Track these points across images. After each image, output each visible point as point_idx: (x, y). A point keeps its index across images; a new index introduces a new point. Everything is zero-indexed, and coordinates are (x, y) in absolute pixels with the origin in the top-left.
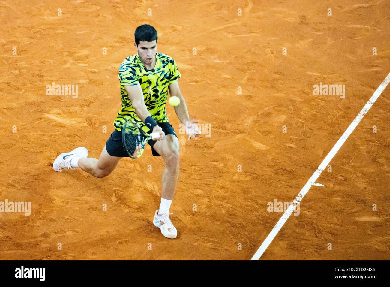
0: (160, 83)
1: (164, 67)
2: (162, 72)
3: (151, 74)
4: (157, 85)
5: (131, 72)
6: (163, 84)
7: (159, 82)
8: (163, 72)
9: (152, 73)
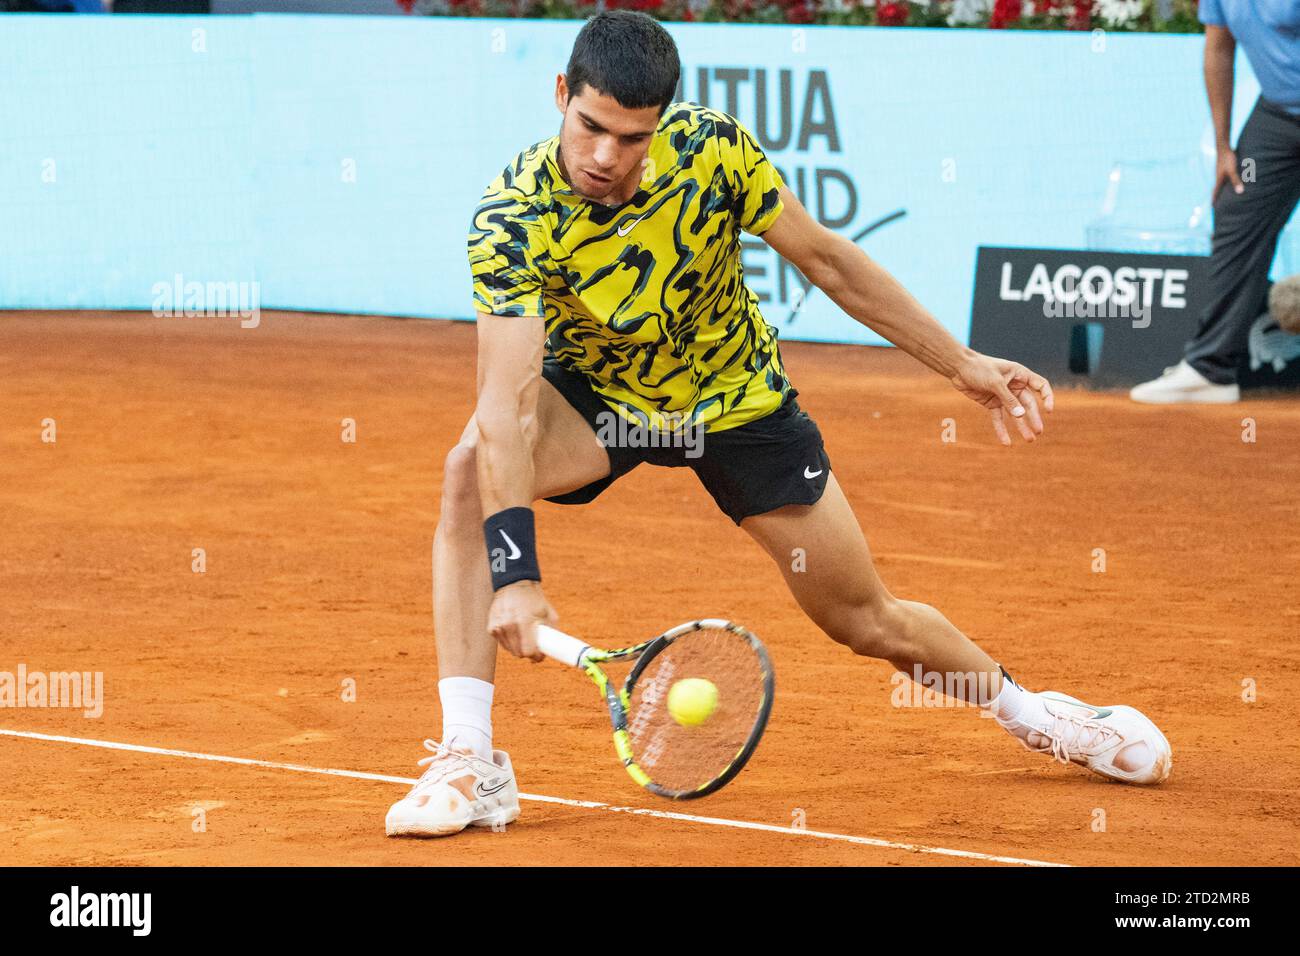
0: (695, 243)
1: (687, 163)
2: (684, 190)
3: (635, 217)
4: (683, 253)
5: (500, 249)
6: (710, 241)
7: (687, 238)
8: (689, 187)
9: (638, 211)
